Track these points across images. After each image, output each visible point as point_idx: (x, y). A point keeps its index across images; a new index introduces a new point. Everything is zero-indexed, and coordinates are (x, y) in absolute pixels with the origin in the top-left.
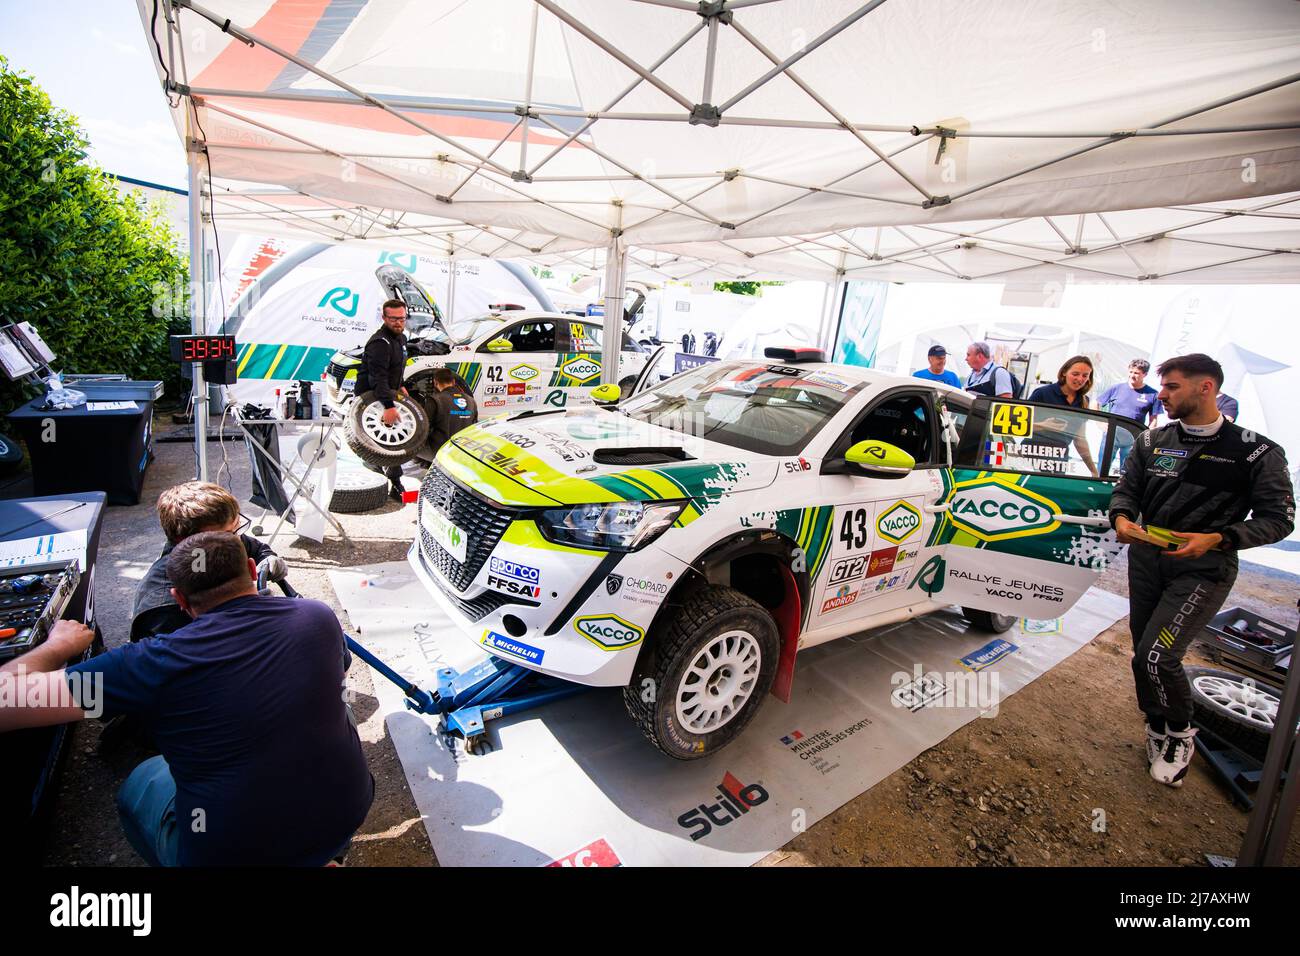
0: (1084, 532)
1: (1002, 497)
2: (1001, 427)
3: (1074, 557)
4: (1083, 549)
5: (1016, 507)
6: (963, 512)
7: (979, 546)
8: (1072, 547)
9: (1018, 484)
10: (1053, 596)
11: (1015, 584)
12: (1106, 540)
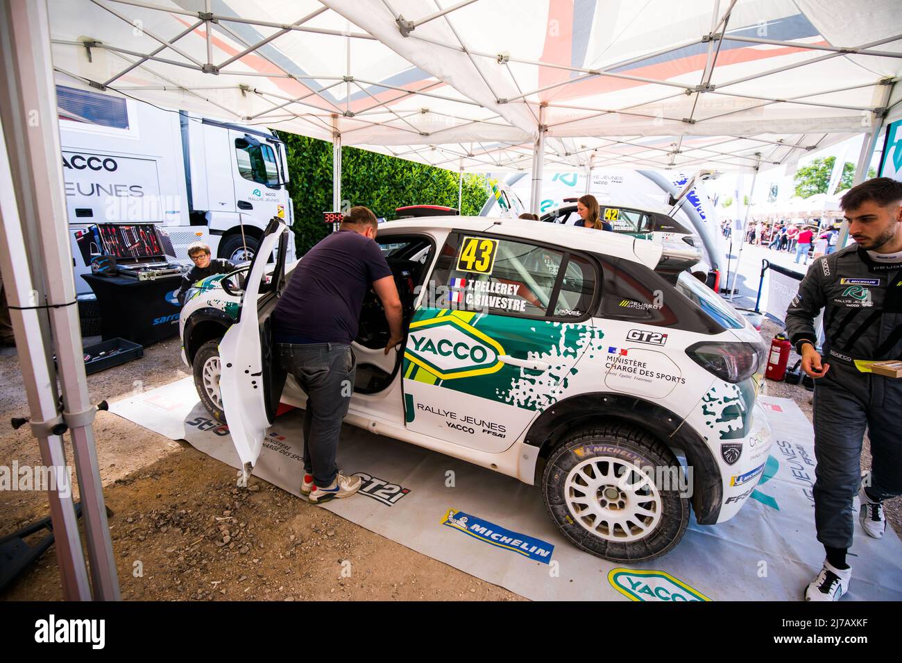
0: (522, 375)
1: (456, 336)
2: (467, 262)
3: (513, 398)
4: (520, 391)
5: (467, 347)
6: (423, 350)
7: (437, 383)
8: (511, 388)
9: (470, 323)
10: (498, 433)
11: (467, 419)
12: (541, 383)
